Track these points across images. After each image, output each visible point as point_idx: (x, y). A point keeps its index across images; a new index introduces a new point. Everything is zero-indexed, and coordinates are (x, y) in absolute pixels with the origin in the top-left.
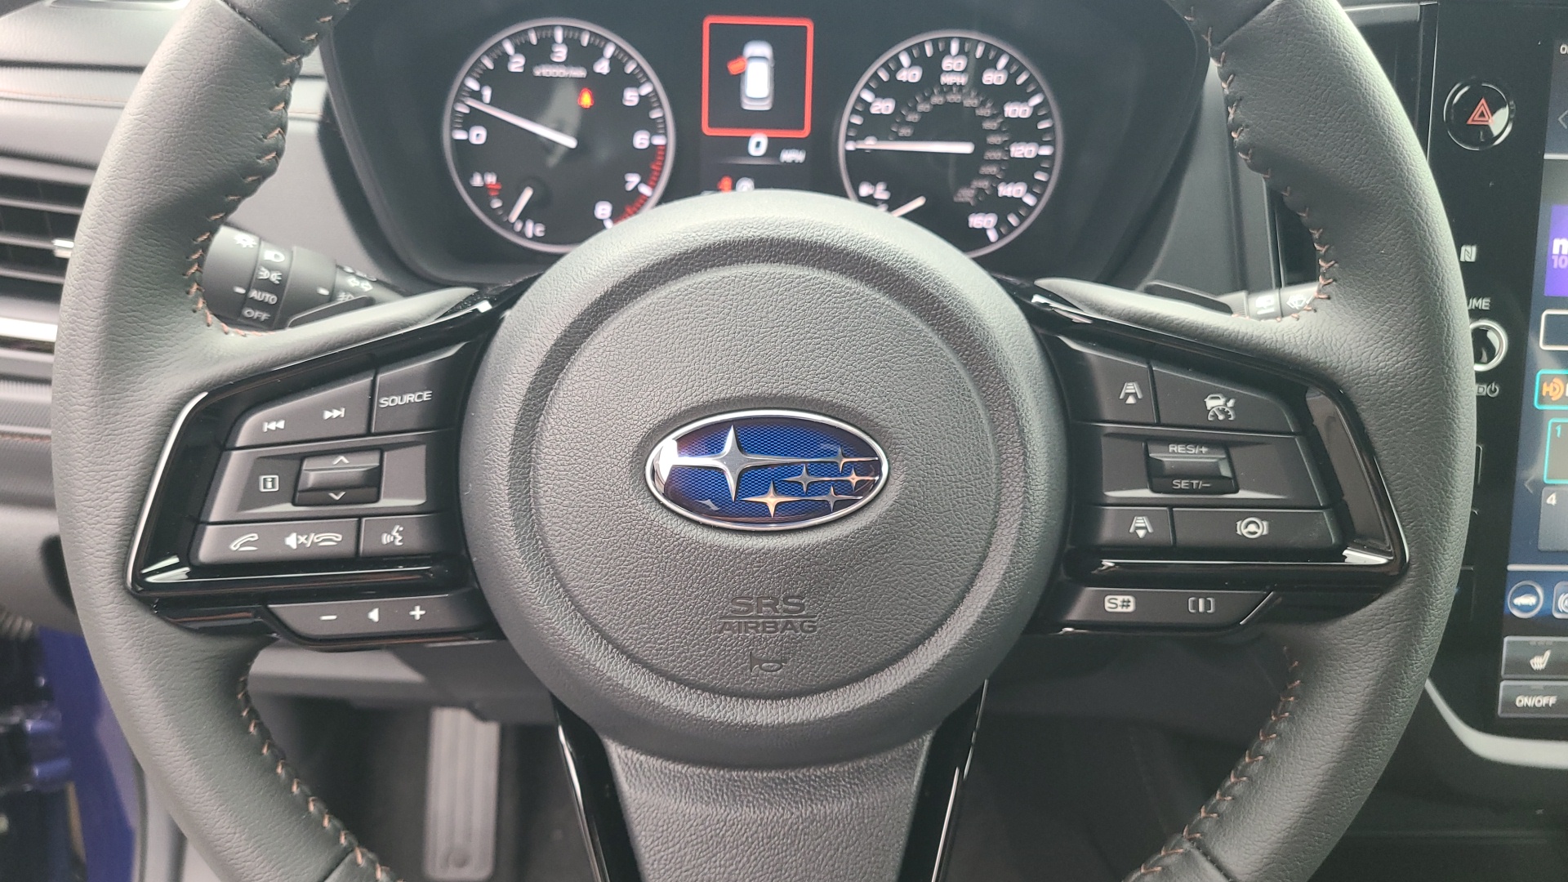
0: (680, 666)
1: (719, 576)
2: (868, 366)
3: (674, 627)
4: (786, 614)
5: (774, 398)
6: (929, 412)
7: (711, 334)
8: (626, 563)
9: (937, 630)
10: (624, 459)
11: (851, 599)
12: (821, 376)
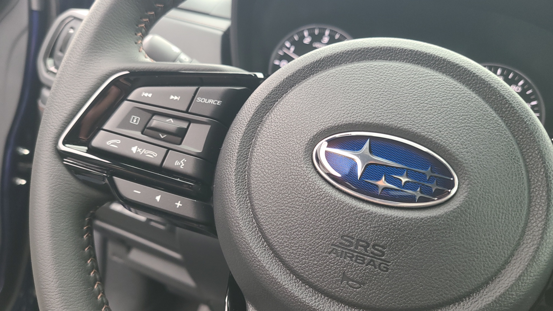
0: (300, 267)
1: (338, 219)
2: (458, 127)
3: (304, 242)
4: (372, 255)
5: (398, 129)
6: (491, 162)
8: (288, 198)
10: (303, 141)
11: (415, 259)
12: (429, 124)
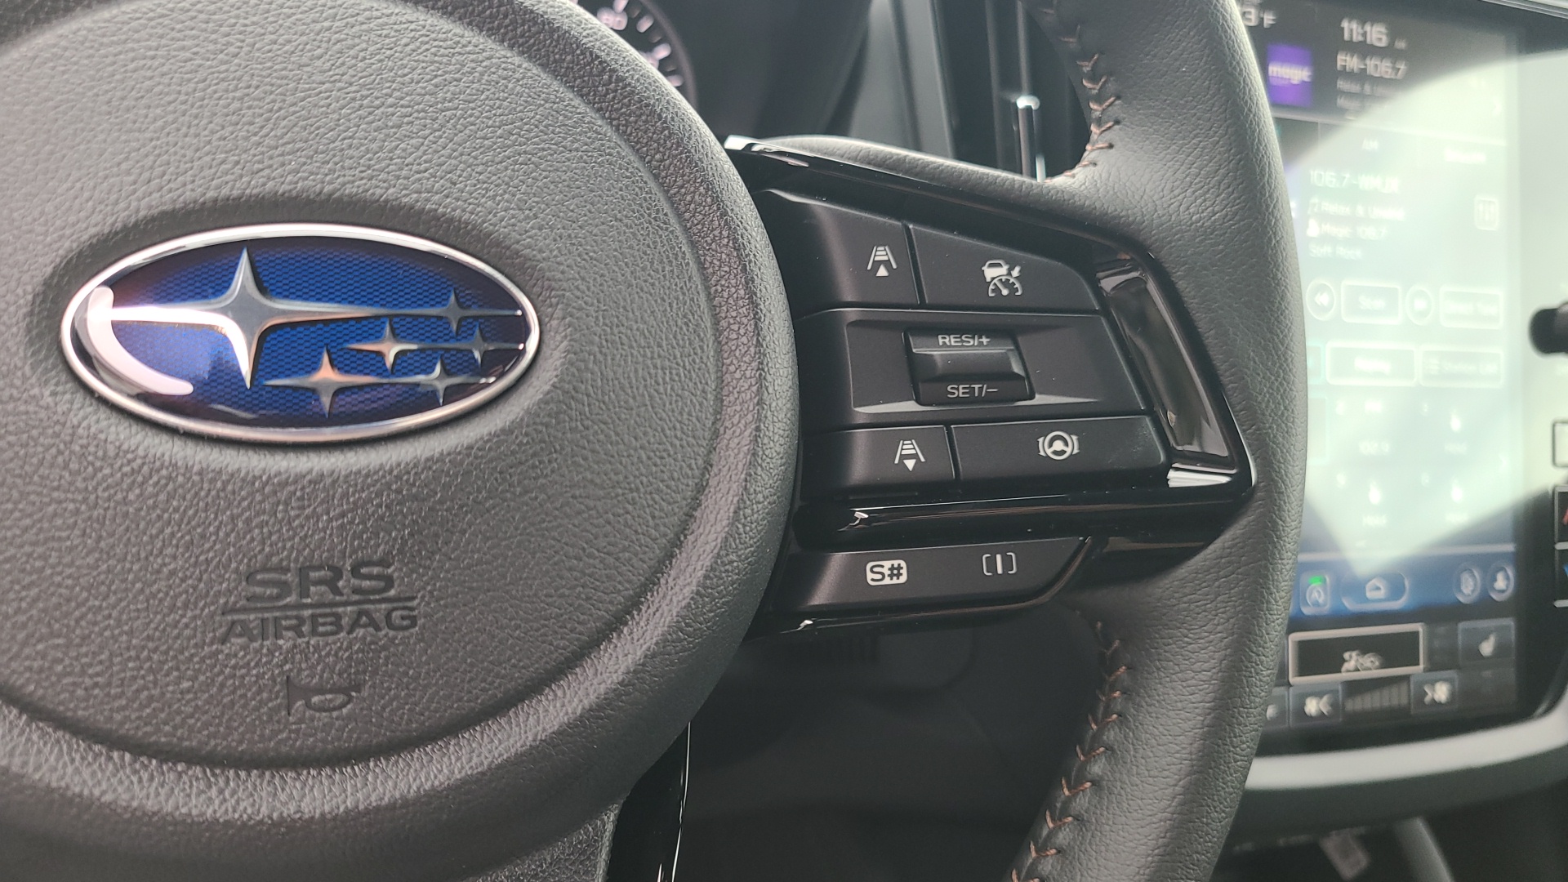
0: (139, 718)
1: (219, 528)
2: (497, 160)
3: (125, 638)
4: (356, 597)
5: (328, 200)
7: (201, 86)
9: (630, 613)
11: (480, 562)
12: (415, 168)
